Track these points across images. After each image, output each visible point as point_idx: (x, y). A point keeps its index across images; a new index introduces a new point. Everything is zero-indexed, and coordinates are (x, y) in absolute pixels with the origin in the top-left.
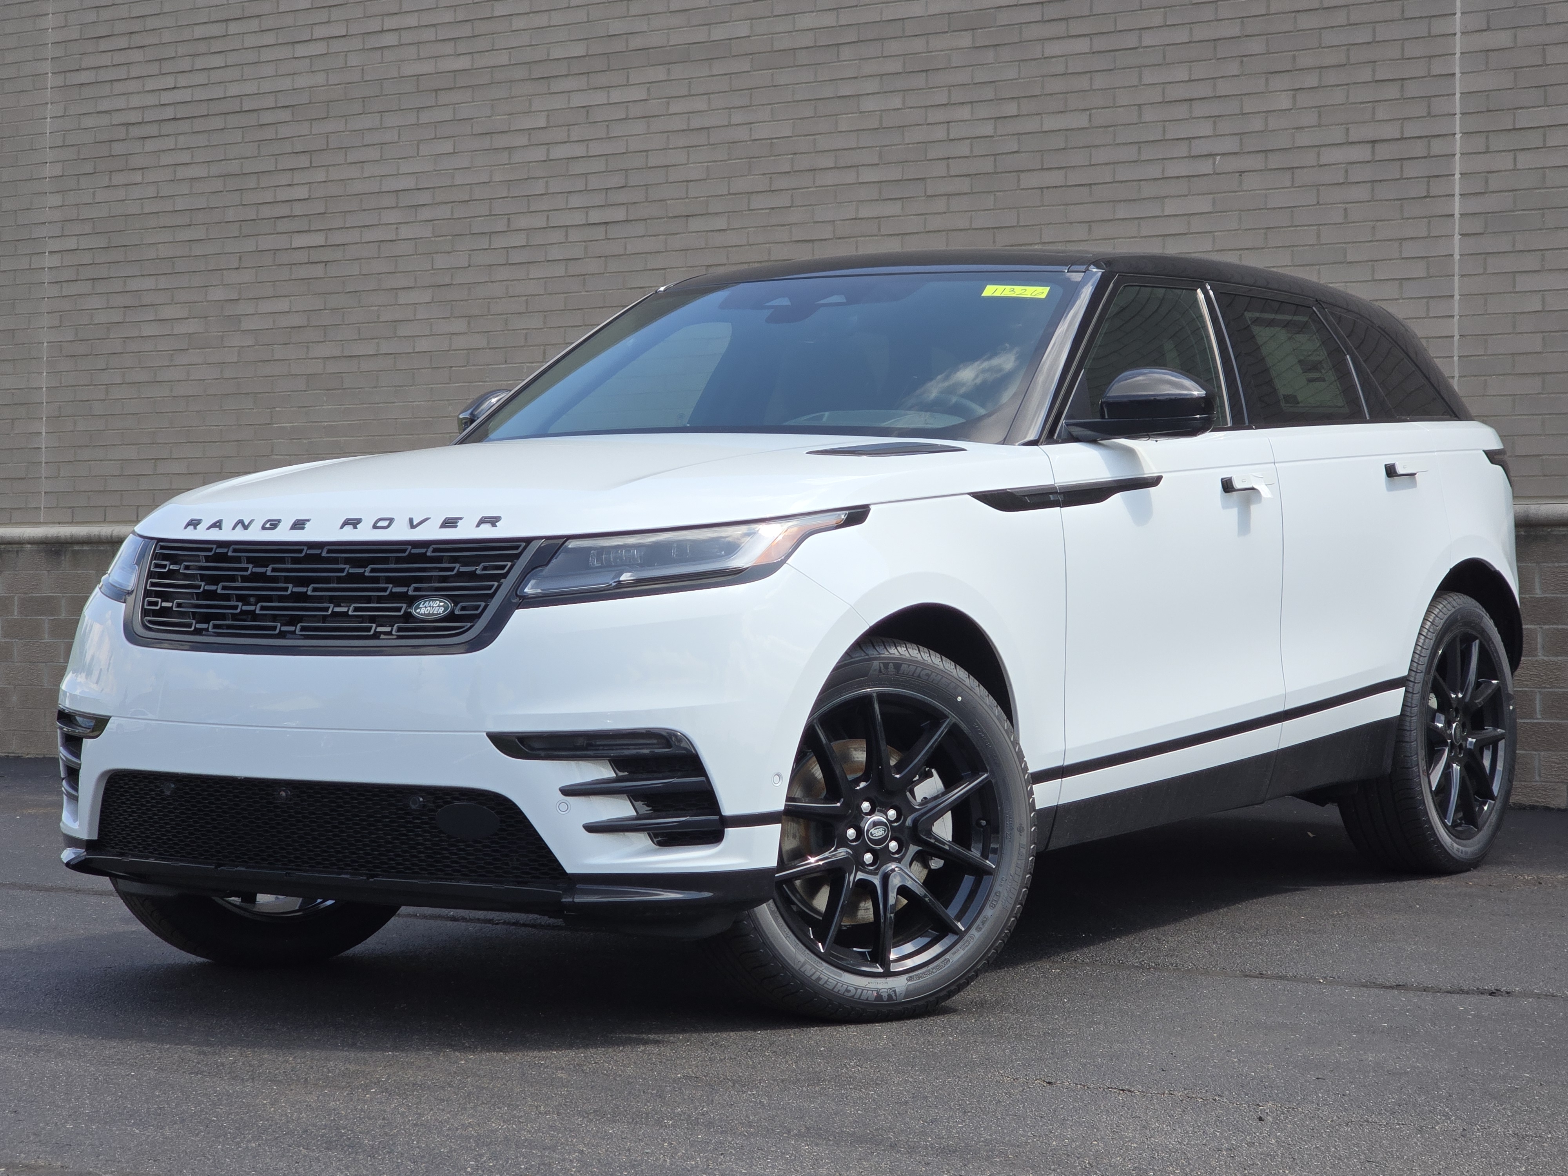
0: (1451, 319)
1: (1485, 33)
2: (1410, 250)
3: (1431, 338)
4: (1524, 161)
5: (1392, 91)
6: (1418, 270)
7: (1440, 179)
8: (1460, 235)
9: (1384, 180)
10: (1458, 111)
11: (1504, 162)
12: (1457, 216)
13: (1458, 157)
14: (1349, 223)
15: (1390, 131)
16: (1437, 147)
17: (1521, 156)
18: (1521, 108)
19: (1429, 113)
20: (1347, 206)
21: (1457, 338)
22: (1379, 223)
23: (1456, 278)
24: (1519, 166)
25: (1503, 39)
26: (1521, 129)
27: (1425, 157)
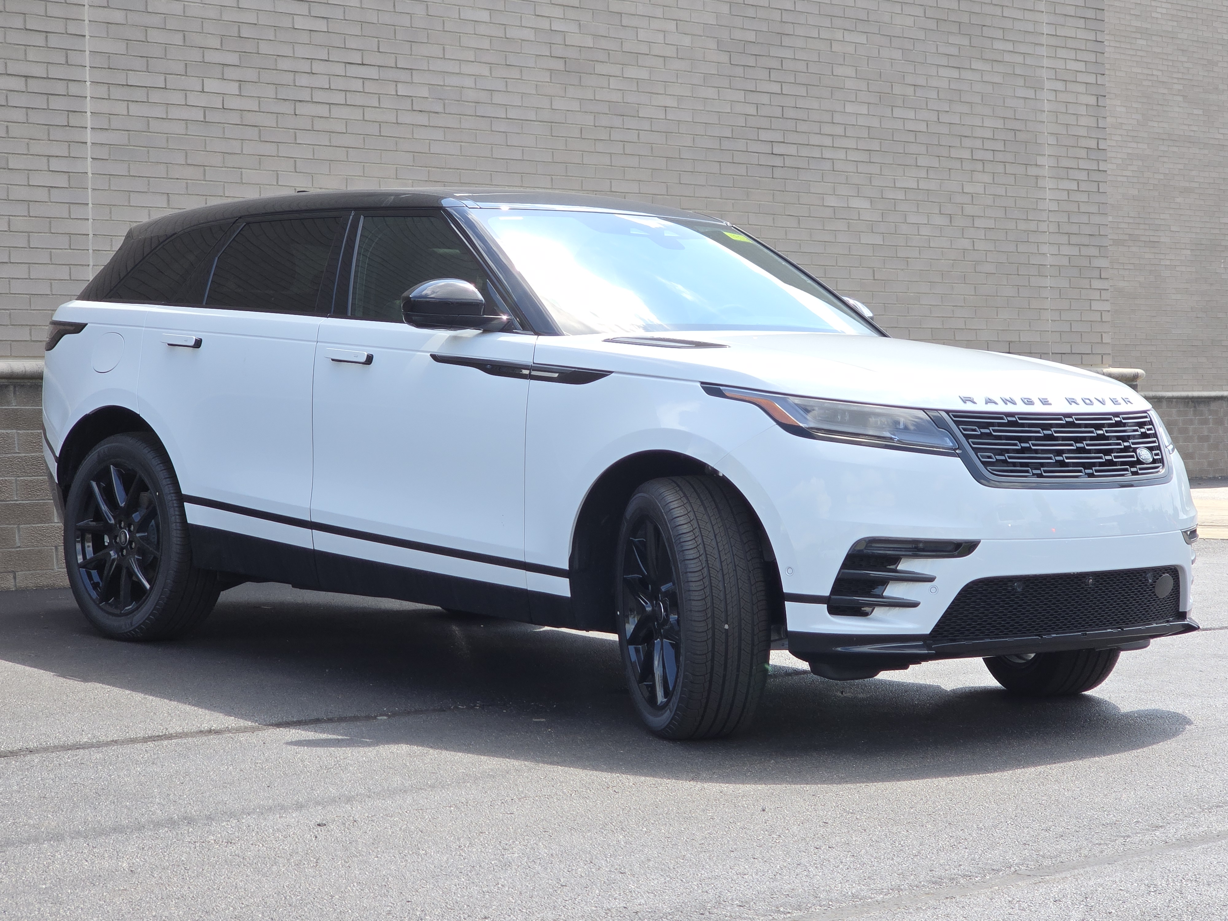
0: (87, 221)
1: (106, 9)
2: (55, 165)
3: (72, 234)
4: (134, 109)
5: (39, 40)
6: (62, 181)
7: (76, 113)
8: (92, 158)
9: (35, 108)
10: (88, 65)
11: (121, 108)
12: (89, 144)
13: (88, 98)
14: (9, 137)
15: (39, 71)
16: (74, 89)
17: (132, 106)
18: (131, 70)
19: (67, 62)
20: (9, 124)
21: (91, 236)
22: (32, 141)
23: (90, 190)
24: (130, 114)
25: (118, 16)
26: (131, 86)
27: (65, 95)
